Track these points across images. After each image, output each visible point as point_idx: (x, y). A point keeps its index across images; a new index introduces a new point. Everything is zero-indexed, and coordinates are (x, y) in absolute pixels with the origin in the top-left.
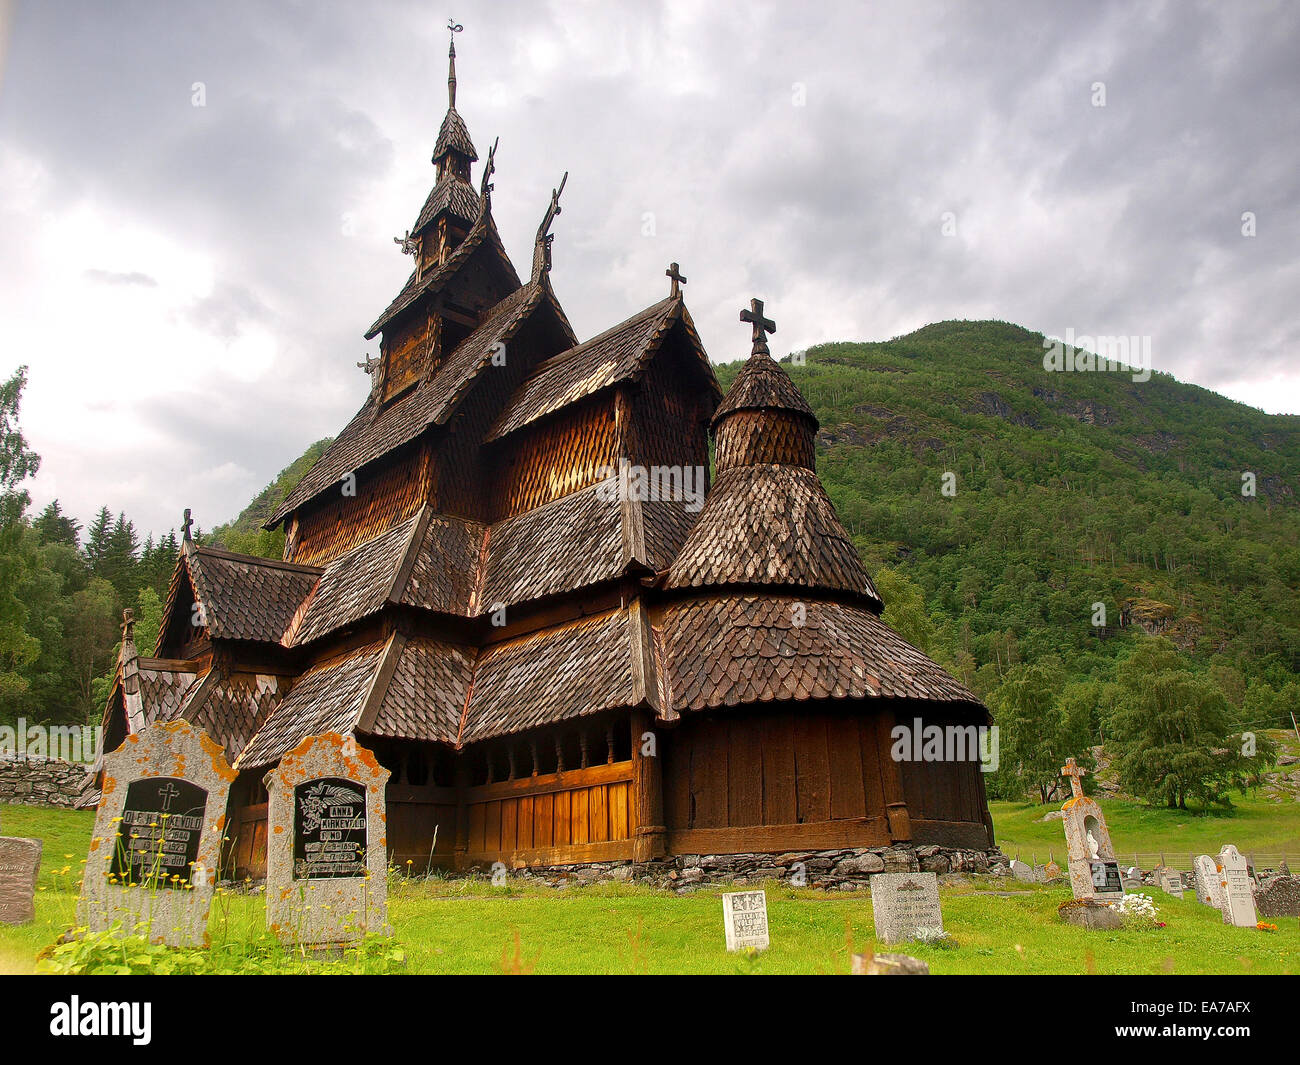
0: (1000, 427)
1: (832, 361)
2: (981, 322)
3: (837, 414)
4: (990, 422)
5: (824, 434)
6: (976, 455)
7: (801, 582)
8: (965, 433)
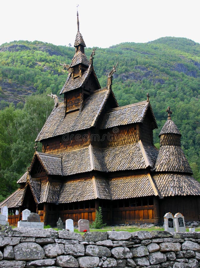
0: (183, 76)
1: (128, 49)
2: (179, 38)
3: (129, 68)
4: (180, 74)
5: (124, 76)
6: (175, 86)
7: (181, 171)
8: (171, 78)
